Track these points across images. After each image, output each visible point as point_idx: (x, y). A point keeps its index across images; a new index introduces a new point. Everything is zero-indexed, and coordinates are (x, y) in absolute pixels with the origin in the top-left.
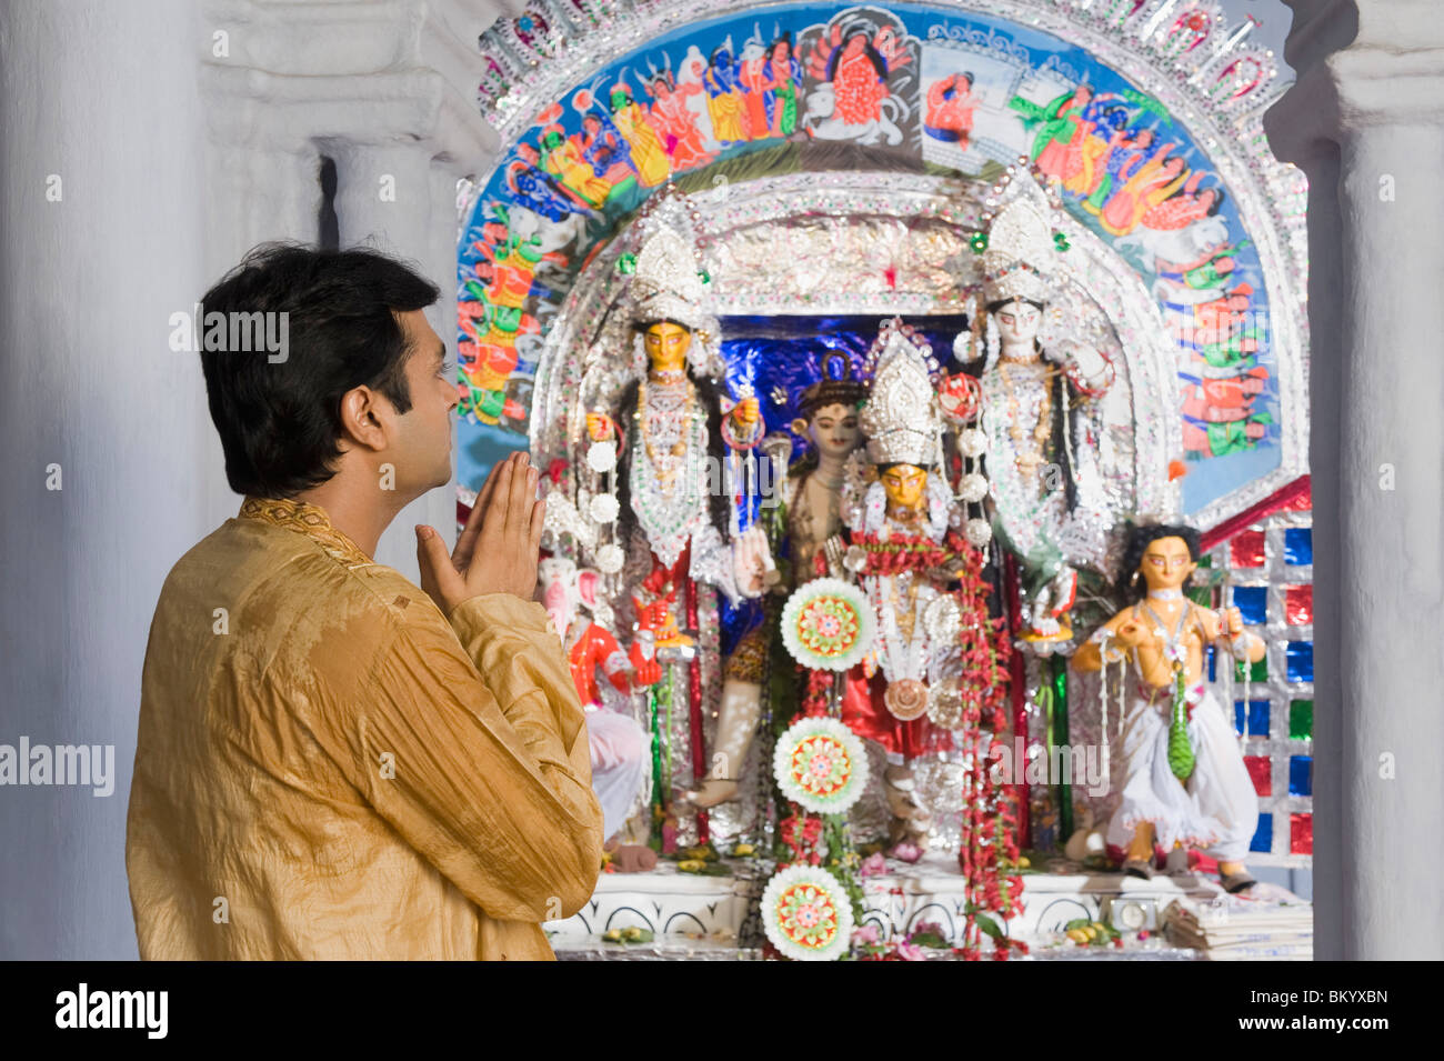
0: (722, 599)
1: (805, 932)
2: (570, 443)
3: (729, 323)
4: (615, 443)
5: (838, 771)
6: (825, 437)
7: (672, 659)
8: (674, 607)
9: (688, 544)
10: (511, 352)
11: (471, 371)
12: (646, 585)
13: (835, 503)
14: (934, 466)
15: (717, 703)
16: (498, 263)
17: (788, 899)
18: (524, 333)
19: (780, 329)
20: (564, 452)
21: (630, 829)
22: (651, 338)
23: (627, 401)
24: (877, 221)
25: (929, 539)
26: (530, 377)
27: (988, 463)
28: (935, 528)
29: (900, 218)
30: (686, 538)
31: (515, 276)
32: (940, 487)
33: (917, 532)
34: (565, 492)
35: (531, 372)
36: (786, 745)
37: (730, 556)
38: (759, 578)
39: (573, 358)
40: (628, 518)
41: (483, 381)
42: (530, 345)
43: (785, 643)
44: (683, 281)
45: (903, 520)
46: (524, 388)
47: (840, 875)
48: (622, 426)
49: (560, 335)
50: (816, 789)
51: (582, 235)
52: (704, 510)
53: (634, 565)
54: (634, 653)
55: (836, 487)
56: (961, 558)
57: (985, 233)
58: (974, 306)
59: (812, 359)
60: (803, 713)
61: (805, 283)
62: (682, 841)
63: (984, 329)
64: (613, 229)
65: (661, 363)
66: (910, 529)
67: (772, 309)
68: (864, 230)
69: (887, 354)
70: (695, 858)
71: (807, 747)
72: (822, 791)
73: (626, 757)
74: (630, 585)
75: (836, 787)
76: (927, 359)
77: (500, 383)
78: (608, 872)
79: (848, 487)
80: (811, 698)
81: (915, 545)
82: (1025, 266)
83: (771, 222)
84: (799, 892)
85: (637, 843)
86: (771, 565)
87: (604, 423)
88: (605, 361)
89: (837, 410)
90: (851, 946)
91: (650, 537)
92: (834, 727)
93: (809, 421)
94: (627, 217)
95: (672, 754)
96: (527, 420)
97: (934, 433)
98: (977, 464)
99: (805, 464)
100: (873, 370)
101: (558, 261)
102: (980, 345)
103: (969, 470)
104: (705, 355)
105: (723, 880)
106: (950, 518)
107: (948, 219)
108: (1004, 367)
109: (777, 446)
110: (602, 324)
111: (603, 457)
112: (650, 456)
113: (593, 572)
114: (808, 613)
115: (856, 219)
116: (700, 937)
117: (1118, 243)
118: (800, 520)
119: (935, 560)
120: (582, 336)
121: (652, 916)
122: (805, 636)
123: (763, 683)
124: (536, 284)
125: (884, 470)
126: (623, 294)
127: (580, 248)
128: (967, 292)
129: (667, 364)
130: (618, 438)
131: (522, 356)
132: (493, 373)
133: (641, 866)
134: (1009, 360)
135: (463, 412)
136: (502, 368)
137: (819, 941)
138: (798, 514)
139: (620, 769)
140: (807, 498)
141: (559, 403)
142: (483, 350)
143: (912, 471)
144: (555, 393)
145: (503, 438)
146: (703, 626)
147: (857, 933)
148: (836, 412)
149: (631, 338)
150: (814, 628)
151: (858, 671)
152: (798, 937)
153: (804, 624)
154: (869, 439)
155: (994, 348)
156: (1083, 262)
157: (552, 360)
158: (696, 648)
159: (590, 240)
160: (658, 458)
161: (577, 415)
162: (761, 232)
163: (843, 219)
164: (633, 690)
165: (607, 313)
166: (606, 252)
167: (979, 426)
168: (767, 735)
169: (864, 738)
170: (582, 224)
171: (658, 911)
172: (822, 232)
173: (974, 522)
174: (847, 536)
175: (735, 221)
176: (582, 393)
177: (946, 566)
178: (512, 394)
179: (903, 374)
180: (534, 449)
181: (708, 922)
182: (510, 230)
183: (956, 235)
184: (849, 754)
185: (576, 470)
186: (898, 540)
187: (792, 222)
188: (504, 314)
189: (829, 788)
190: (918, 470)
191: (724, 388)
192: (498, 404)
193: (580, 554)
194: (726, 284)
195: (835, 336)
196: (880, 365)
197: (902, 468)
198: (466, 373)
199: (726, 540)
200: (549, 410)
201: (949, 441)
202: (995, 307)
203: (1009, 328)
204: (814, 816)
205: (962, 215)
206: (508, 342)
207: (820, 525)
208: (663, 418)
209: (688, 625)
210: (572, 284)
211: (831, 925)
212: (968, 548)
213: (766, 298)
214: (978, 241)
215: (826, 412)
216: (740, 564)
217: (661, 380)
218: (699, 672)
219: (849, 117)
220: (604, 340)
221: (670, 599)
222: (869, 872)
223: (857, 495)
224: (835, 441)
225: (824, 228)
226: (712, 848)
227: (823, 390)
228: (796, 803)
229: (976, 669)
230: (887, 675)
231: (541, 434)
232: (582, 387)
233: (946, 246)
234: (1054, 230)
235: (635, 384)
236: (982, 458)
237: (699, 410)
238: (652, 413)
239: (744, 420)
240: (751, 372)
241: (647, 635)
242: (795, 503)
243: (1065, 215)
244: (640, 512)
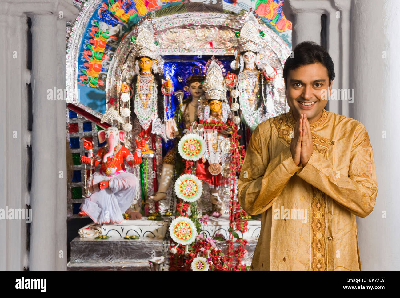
1: (182, 236)
2: (118, 93)
3: (166, 57)
4: (130, 93)
5: (194, 190)
6: (194, 91)
7: (147, 157)
8: (148, 142)
9: (151, 123)
10: (100, 65)
11: (88, 71)
12: (139, 135)
13: (196, 111)
14: (224, 101)
15: (161, 171)
16: (96, 39)
17: (178, 226)
18: (104, 60)
19: (181, 59)
20: (116, 96)
21: (135, 208)
22: (141, 62)
23: (134, 80)
24: (209, 27)
25: (223, 122)
26: (106, 73)
27: (240, 100)
28: (224, 118)
29: (216, 26)
30: (151, 121)
31: (101, 43)
33: (219, 120)
34: (116, 109)
35: (106, 72)
36: (178, 182)
37: (164, 127)
38: (173, 133)
39: (119, 68)
40: (133, 115)
41: (92, 74)
42: (105, 64)
43: (179, 152)
44: (150, 45)
45: (215, 117)
46: (104, 77)
47: (194, 221)
48: (132, 88)
49: (115, 62)
50: (187, 195)
51: (121, 30)
52: (156, 113)
53: (136, 129)
54: (135, 155)
55: (197, 107)
56: (231, 128)
58: (237, 53)
59: (191, 68)
60: (184, 173)
61: (188, 45)
62: (151, 212)
63: (240, 60)
64: (130, 29)
65: (144, 70)
66: (217, 119)
67: (178, 53)
68: (206, 30)
69: (210, 67)
70: (154, 216)
71: (185, 183)
72: (189, 195)
73: (131, 186)
74: (134, 136)
75: (193, 194)
76: (222, 69)
77: (97, 75)
78: (127, 220)
79: (200, 106)
80: (186, 169)
81: (218, 124)
82: (251, 41)
83: (178, 27)
84: (180, 224)
85: (137, 211)
86: (176, 130)
87: (126, 87)
88: (128, 68)
89: (197, 84)
90: (196, 240)
91: (140, 121)
92: (193, 177)
93: (189, 87)
94: (135, 25)
95: (147, 185)
96: (105, 86)
97: (224, 91)
98: (236, 100)
99: (188, 100)
100: (206, 72)
101: (114, 38)
102: (239, 65)
103: (234, 102)
105: (161, 222)
106: (229, 116)
107: (230, 27)
108: (245, 71)
109: (180, 94)
110: (127, 57)
111: (126, 97)
112: (140, 97)
113: (123, 131)
114: (186, 144)
115: (203, 26)
116: (153, 238)
117: (281, 34)
118: (186, 116)
119: (224, 128)
120: (121, 61)
121: (139, 232)
122: (185, 150)
123: (174, 165)
124: (107, 45)
125: (209, 101)
126: (133, 48)
127: (121, 34)
128: (236, 48)
129: (146, 70)
130: (131, 92)
131: (103, 67)
132: (95, 72)
133: (137, 218)
134: (247, 69)
135: (86, 83)
136: (97, 70)
137: (186, 238)
138: (186, 115)
139: (130, 189)
140: (188, 110)
141: (115, 81)
142: (91, 65)
143: (217, 102)
144: (113, 78)
145: (98, 91)
146: (157, 148)
147: (198, 236)
148: (196, 84)
149: (135, 61)
150: (187, 148)
151: (200, 161)
152: (180, 237)
153: (185, 147)
154: (205, 92)
155: (242, 65)
156: (270, 39)
157: (112, 68)
158: (154, 154)
159: (123, 32)
160: (143, 97)
161: (120, 84)
162: (175, 30)
163: (199, 26)
164: (134, 166)
165: (129, 54)
166: (128, 36)
167: (237, 89)
169: (202, 180)
170: (121, 27)
171: (141, 231)
172: (193, 30)
173: (236, 117)
174: (198, 121)
175: (167, 27)
176: (121, 78)
177: (227, 130)
178: (100, 78)
179: (215, 73)
180: (107, 95)
181: (156, 234)
182: (99, 29)
183: (233, 31)
184: (197, 185)
185: (119, 101)
186: (213, 122)
187: (184, 27)
188: (98, 54)
189: (191, 195)
190: (219, 102)
191: (163, 77)
192: (96, 81)
193: (121, 126)
194: (164, 46)
195: (198, 61)
196: (208, 71)
197: (214, 101)
198: (87, 72)
199: (163, 122)
200: (111, 83)
202: (243, 53)
203: (246, 59)
204: (187, 203)
205: (234, 25)
206: (99, 63)
207: (192, 118)
208: (144, 86)
209: (153, 147)
210: (118, 45)
211: (190, 234)
212: (234, 125)
213: (176, 50)
214: (237, 34)
215: (194, 84)
216: (167, 129)
217: (144, 74)
218: (156, 161)
220: (128, 62)
221: (146, 139)
222: (204, 219)
223: (202, 109)
224: (196, 93)
225: (194, 29)
226: (160, 214)
227: (192, 77)
228: (181, 199)
229: (235, 160)
230: (209, 162)
231: (109, 90)
232: (121, 76)
233: (230, 35)
234: (259, 30)
235: (136, 76)
236: (238, 98)
237: (155, 83)
238: (141, 84)
239: (168, 87)
240: (173, 72)
241: (139, 150)
242: (185, 111)
243: (265, 26)
244: (137, 113)
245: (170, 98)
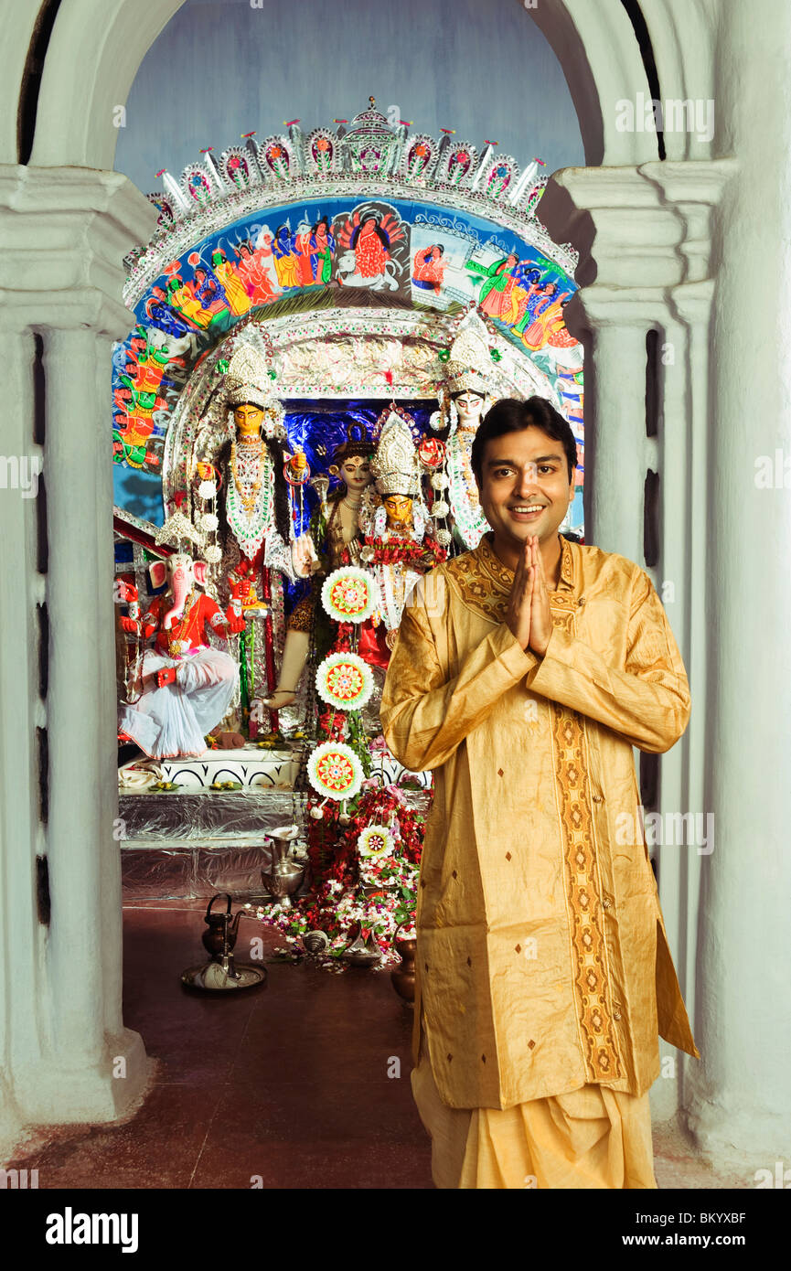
0: (286, 580)
1: (333, 781)
2: (188, 480)
3: (288, 404)
4: (216, 481)
5: (356, 684)
6: (350, 476)
7: (253, 617)
8: (254, 584)
9: (263, 545)
10: (149, 421)
11: (124, 434)
12: (236, 570)
13: (357, 518)
14: (416, 496)
15: (282, 645)
16: (141, 364)
17: (324, 762)
18: (159, 409)
19: (323, 407)
20: (185, 486)
21: (228, 723)
22: (239, 414)
23: (224, 454)
24: (383, 339)
25: (413, 541)
26: (163, 438)
27: (450, 494)
28: (417, 534)
29: (397, 338)
30: (261, 541)
31: (151, 373)
32: (421, 509)
33: (406, 537)
34: (185, 512)
35: (162, 435)
36: (323, 670)
37: (289, 552)
38: (308, 566)
39: (190, 426)
40: (224, 529)
41: (132, 440)
42: (162, 417)
43: (323, 607)
44: (258, 378)
45: (398, 530)
46: (158, 445)
47: (356, 749)
48: (221, 471)
49: (182, 413)
50: (342, 696)
51: (194, 346)
52: (273, 524)
53: (229, 558)
54: (229, 613)
55: (358, 509)
56: (433, 553)
57: (448, 348)
58: (442, 396)
59: (343, 426)
60: (334, 650)
61: (338, 379)
62: (262, 731)
63: (448, 410)
64: (214, 343)
65: (246, 431)
66: (402, 535)
67: (316, 395)
68: (375, 346)
69: (388, 424)
70: (269, 740)
71: (336, 670)
72: (345, 697)
73: (224, 679)
74: (226, 571)
75: (354, 694)
76: (412, 429)
77: (142, 441)
78: (213, 749)
79: (364, 508)
80: (339, 640)
81: (404, 545)
82: (473, 371)
83: (316, 339)
84: (330, 758)
85: (232, 731)
86: (315, 558)
87: (209, 468)
88: (210, 428)
89: (357, 460)
90: (362, 790)
91: (239, 541)
92: (354, 659)
93: (340, 468)
94: (224, 335)
95: (254, 676)
96: (160, 466)
97: (416, 475)
98: (443, 495)
99: (338, 493)
100: (379, 435)
101: (179, 363)
102: (446, 419)
103: (438, 499)
104: (274, 424)
105: (285, 752)
106: (426, 528)
107: (427, 339)
108: (461, 433)
109: (320, 482)
110: (208, 404)
111: (208, 490)
112: (238, 489)
113: (203, 562)
114: (337, 588)
115: (370, 338)
116: (271, 786)
117: (533, 355)
118: (334, 529)
119: (416, 554)
120: (195, 412)
121: (241, 774)
122: (336, 602)
123: (310, 632)
124: (165, 377)
125: (385, 498)
126: (221, 385)
127: (193, 355)
128: (439, 385)
129: (249, 431)
130: (218, 478)
131: (157, 424)
132: (138, 435)
133: (235, 745)
134: (464, 430)
135: (119, 460)
136: (143, 432)
137: (342, 787)
138: (334, 526)
139: (220, 685)
140: (339, 516)
141: (181, 454)
142: (131, 420)
143: (403, 499)
144: (179, 448)
145: (145, 476)
146: (274, 596)
147: (366, 782)
148: (356, 461)
149: (226, 414)
150: (341, 596)
151: (369, 623)
152: (329, 784)
153: (335, 595)
154: (376, 479)
155: (454, 422)
156: (511, 366)
157: (176, 427)
158: (268, 610)
159: (199, 350)
160: (243, 490)
161: (193, 464)
162: (310, 345)
163: (362, 338)
164: (228, 636)
165: (210, 398)
166: (211, 357)
167: (444, 472)
168: (313, 663)
169: (372, 665)
170: (194, 340)
171: (245, 772)
172: (347, 346)
173: (441, 531)
174: (361, 538)
175: (293, 339)
176: (196, 448)
177: (423, 558)
178: (151, 449)
179: (397, 439)
180: (165, 484)
181: (276, 778)
182: (148, 343)
183: (432, 349)
184: (362, 674)
185: (192, 498)
186: (393, 542)
187: (329, 339)
188: (145, 397)
189: (349, 695)
190: (407, 499)
191: (287, 446)
192: (141, 455)
193: (195, 551)
194: (287, 378)
195: (358, 412)
196: (383, 433)
197: (396, 497)
198: (121, 435)
199: (287, 542)
200: (175, 460)
201: (426, 481)
202: (454, 396)
203: (464, 409)
204: (341, 712)
205: (438, 336)
206: (147, 415)
207: (347, 532)
208: (246, 466)
209: (264, 595)
210: (188, 378)
211: (349, 777)
212: (437, 547)
213: (313, 388)
214: (444, 354)
215: (351, 461)
216: (295, 557)
217: (246, 441)
218: (271, 625)
219: (365, 273)
220: (210, 414)
221: (252, 579)
222: (376, 747)
223: (369, 514)
224: (356, 479)
225: (349, 343)
226: (281, 735)
227: (348, 447)
228: (329, 704)
230: (387, 625)
231: (169, 474)
232: (195, 445)
233: (425, 356)
234: (490, 347)
235: (229, 443)
236: (447, 491)
237: (269, 460)
238: (239, 462)
239: (299, 467)
240: (305, 434)
241: (237, 602)
242: (332, 518)
243: (500, 337)
244: (232, 524)
245: (302, 491)
